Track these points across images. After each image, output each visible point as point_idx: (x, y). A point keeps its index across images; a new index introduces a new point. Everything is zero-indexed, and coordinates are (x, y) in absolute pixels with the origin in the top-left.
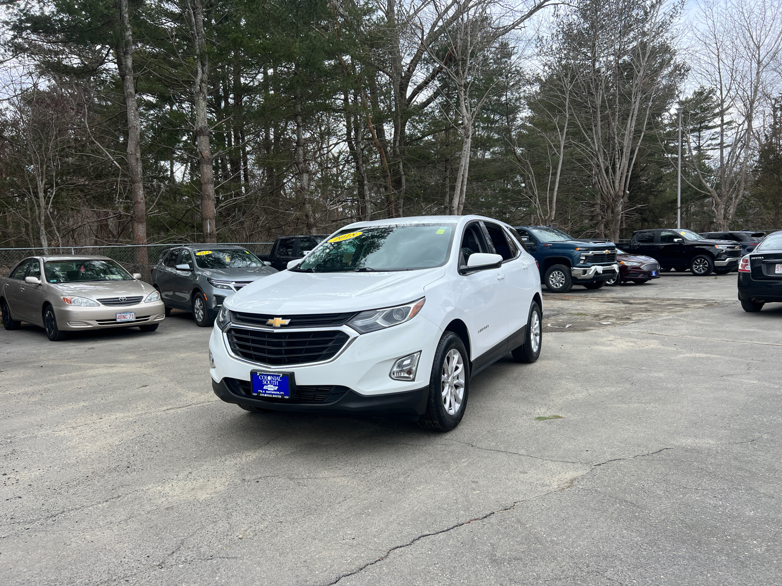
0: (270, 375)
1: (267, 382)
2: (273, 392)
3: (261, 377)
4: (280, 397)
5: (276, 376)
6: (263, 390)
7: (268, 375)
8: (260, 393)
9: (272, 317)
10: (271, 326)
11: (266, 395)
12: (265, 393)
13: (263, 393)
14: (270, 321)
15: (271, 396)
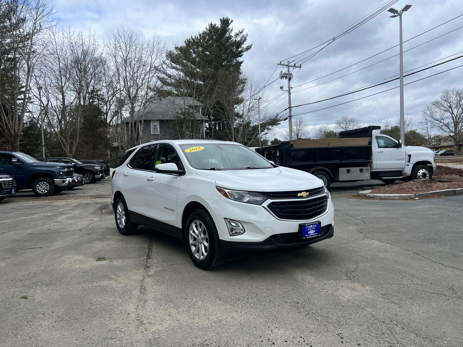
0: (311, 225)
1: (310, 229)
2: (313, 234)
3: (307, 227)
4: (317, 236)
5: (315, 224)
6: (308, 234)
7: (310, 225)
8: (306, 236)
9: (300, 192)
10: (301, 197)
11: (310, 237)
12: (309, 236)
13: (308, 236)
14: (299, 195)
15: (312, 237)
